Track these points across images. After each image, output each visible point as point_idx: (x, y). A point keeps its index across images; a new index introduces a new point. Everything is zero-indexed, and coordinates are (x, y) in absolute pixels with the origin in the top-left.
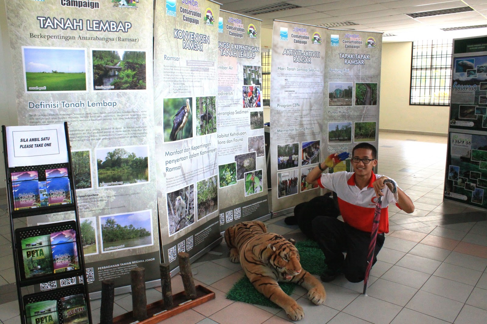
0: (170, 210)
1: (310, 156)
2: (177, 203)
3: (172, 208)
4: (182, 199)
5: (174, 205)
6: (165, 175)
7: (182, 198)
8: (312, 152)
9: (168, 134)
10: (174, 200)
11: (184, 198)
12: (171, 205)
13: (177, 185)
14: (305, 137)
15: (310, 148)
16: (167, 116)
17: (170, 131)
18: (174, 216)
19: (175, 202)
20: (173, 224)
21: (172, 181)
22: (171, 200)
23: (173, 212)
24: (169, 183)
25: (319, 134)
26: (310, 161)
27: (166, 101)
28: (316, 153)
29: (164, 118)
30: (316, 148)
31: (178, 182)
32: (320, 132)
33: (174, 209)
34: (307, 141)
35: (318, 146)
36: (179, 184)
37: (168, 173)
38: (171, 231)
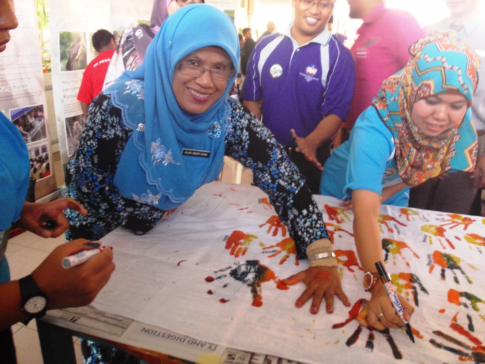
0: (68, 133)
1: (28, 130)
2: (74, 127)
3: (70, 131)
4: (79, 125)
5: (72, 129)
6: (63, 101)
7: (80, 123)
8: (31, 124)
9: (64, 64)
10: (72, 124)
11: (81, 123)
12: (69, 128)
13: (74, 111)
14: (13, 102)
15: (24, 117)
16: (63, 47)
17: (66, 62)
18: (72, 139)
19: (72, 126)
20: (72, 145)
21: (69, 107)
22: (69, 125)
23: (71, 135)
24: (67, 109)
25: (40, 95)
26: (29, 138)
27: (62, 33)
28: (38, 125)
29: (61, 48)
30: (36, 116)
31: (75, 109)
32: (41, 92)
33: (72, 133)
34: (18, 107)
35: (40, 114)
36: (76, 111)
37: (65, 100)
38: (70, 152)
